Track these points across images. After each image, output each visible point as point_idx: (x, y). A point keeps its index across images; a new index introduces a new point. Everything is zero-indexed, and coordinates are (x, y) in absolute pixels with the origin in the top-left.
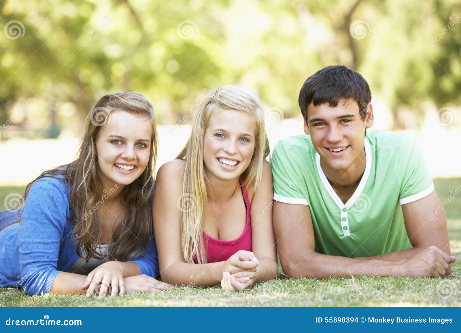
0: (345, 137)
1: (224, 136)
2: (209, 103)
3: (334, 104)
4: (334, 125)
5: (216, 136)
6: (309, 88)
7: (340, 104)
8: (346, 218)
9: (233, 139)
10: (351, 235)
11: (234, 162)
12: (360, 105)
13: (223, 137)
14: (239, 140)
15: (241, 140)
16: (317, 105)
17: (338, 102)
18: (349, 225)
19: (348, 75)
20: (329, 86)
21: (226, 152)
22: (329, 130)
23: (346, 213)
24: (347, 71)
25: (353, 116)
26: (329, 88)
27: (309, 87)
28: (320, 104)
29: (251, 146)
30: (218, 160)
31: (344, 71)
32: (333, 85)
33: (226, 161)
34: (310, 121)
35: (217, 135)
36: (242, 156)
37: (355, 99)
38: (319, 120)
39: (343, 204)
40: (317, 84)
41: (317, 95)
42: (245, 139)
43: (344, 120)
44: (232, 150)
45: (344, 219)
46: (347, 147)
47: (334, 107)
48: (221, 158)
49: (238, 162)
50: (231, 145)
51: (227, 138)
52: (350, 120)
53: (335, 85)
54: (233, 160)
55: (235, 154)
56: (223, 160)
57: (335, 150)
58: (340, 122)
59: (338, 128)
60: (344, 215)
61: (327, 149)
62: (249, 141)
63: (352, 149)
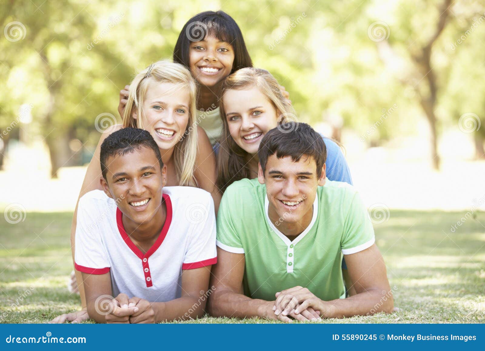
0: (301, 192)
1: (161, 107)
2: (144, 78)
3: (296, 159)
4: (292, 180)
5: (154, 108)
6: (273, 141)
7: (302, 160)
8: (292, 254)
9: (171, 110)
10: (294, 272)
11: (171, 132)
12: (317, 164)
13: (161, 109)
14: (176, 112)
15: (177, 111)
16: (280, 158)
17: (300, 158)
18: (294, 261)
19: (310, 133)
20: (294, 141)
21: (165, 123)
22: (286, 184)
23: (293, 249)
24: (310, 130)
25: (311, 174)
26: (293, 144)
27: (275, 139)
28: (283, 157)
29: (185, 116)
30: (156, 130)
31: (308, 129)
32: (297, 141)
33: (164, 131)
34: (270, 173)
35: (156, 107)
36: (178, 127)
37: (315, 158)
38: (279, 172)
39: (290, 241)
40: (283, 138)
41: (281, 148)
42: (180, 111)
43: (302, 176)
44: (170, 120)
45: (290, 255)
47: (296, 161)
48: (159, 129)
49: (175, 132)
50: (169, 116)
51: (165, 110)
52: (307, 178)
53: (299, 141)
54: (170, 130)
55: (173, 124)
56: (161, 131)
57: (289, 203)
58: (298, 178)
59: (295, 183)
60: (291, 251)
61: (281, 201)
62: (184, 112)
63: (305, 204)
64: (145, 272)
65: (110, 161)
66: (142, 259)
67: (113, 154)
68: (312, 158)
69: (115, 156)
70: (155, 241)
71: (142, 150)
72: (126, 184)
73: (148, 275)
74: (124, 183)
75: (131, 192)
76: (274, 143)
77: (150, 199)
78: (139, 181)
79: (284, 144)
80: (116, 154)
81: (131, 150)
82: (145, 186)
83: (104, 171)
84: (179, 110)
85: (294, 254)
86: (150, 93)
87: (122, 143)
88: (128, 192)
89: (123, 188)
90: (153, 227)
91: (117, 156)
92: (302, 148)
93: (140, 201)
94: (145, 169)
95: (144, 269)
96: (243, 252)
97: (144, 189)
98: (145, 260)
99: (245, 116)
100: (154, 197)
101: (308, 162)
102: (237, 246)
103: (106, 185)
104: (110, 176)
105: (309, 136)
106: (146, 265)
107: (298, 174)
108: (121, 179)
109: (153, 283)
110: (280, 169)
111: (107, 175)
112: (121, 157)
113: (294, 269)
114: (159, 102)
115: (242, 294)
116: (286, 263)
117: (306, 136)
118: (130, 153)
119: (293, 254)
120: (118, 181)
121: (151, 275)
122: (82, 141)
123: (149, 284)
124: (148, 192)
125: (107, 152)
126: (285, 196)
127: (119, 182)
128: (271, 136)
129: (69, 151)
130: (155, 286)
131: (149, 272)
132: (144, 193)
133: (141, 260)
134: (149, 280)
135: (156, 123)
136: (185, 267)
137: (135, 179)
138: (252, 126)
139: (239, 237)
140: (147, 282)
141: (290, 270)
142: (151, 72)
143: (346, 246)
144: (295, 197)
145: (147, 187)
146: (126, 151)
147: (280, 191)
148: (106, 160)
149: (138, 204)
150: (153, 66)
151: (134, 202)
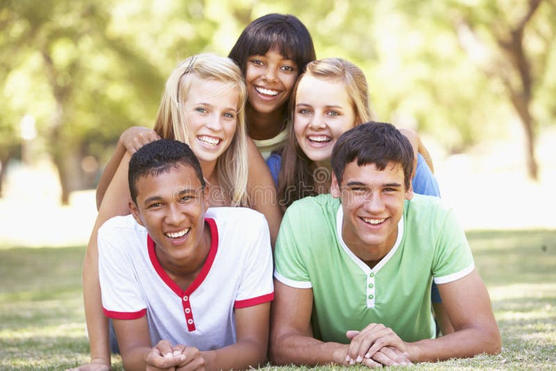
0: (387, 207)
1: (206, 109)
2: (184, 73)
3: (381, 167)
4: (376, 193)
5: (197, 111)
7: (388, 168)
10: (376, 307)
11: (216, 141)
12: (406, 173)
14: (223, 116)
17: (386, 166)
18: (375, 293)
19: (396, 135)
20: (378, 145)
21: (210, 129)
22: (370, 197)
23: (373, 278)
24: (395, 131)
25: (399, 185)
26: (378, 148)
27: (354, 143)
30: (198, 139)
31: (393, 130)
33: (208, 139)
34: (349, 184)
37: (403, 165)
38: (361, 184)
39: (370, 269)
42: (228, 115)
43: (388, 188)
45: (371, 286)
46: (386, 219)
47: (381, 170)
48: (203, 135)
49: (221, 140)
50: (214, 121)
51: (210, 114)
52: (394, 190)
53: (384, 145)
54: (215, 138)
55: (220, 131)
56: (204, 138)
57: (372, 221)
58: (383, 190)
59: (380, 196)
60: (371, 280)
61: (362, 218)
62: (232, 116)
63: (392, 222)
64: (186, 314)
65: (141, 182)
66: (182, 297)
67: (145, 173)
68: (400, 165)
69: (147, 176)
70: (197, 275)
71: (180, 169)
72: (161, 210)
73: (189, 316)
74: (159, 209)
75: (167, 221)
76: (354, 148)
77: (190, 229)
78: (177, 207)
79: (366, 149)
80: (148, 174)
81: (167, 169)
82: (184, 213)
83: (134, 193)
84: (226, 114)
85: (376, 284)
86: (193, 93)
87: (156, 160)
88: (163, 219)
89: (157, 215)
90: (194, 260)
91: (150, 175)
92: (388, 153)
93: (177, 232)
94: (184, 192)
95: (184, 309)
96: (310, 287)
97: (183, 218)
98: (185, 298)
99: (318, 112)
100: (195, 226)
101: (395, 170)
102: (303, 280)
103: (136, 209)
104: (141, 201)
105: (395, 139)
106: (186, 305)
107: (384, 185)
108: (155, 205)
109: (196, 327)
110: (361, 180)
111: (138, 199)
112: (155, 178)
113: (375, 304)
114: (205, 104)
115: (310, 336)
116: (366, 296)
117: (391, 138)
118: (165, 173)
119: (374, 284)
120: (151, 206)
121: (194, 316)
122: (97, 158)
123: (192, 327)
124: (187, 221)
125: (136, 171)
126: (368, 212)
127: (152, 208)
128: (349, 140)
129: (81, 171)
130: (199, 330)
131: (191, 313)
132: (183, 221)
133: (180, 299)
134: (191, 323)
135: (199, 128)
136: (238, 305)
137: (172, 206)
138: (324, 126)
139: (306, 269)
140: (189, 326)
141: (371, 304)
142: (194, 67)
143: (438, 273)
144: (380, 213)
145: (186, 214)
146: (161, 171)
147: (362, 206)
148: (136, 180)
149: (176, 235)
150: (195, 59)
151: (170, 232)
